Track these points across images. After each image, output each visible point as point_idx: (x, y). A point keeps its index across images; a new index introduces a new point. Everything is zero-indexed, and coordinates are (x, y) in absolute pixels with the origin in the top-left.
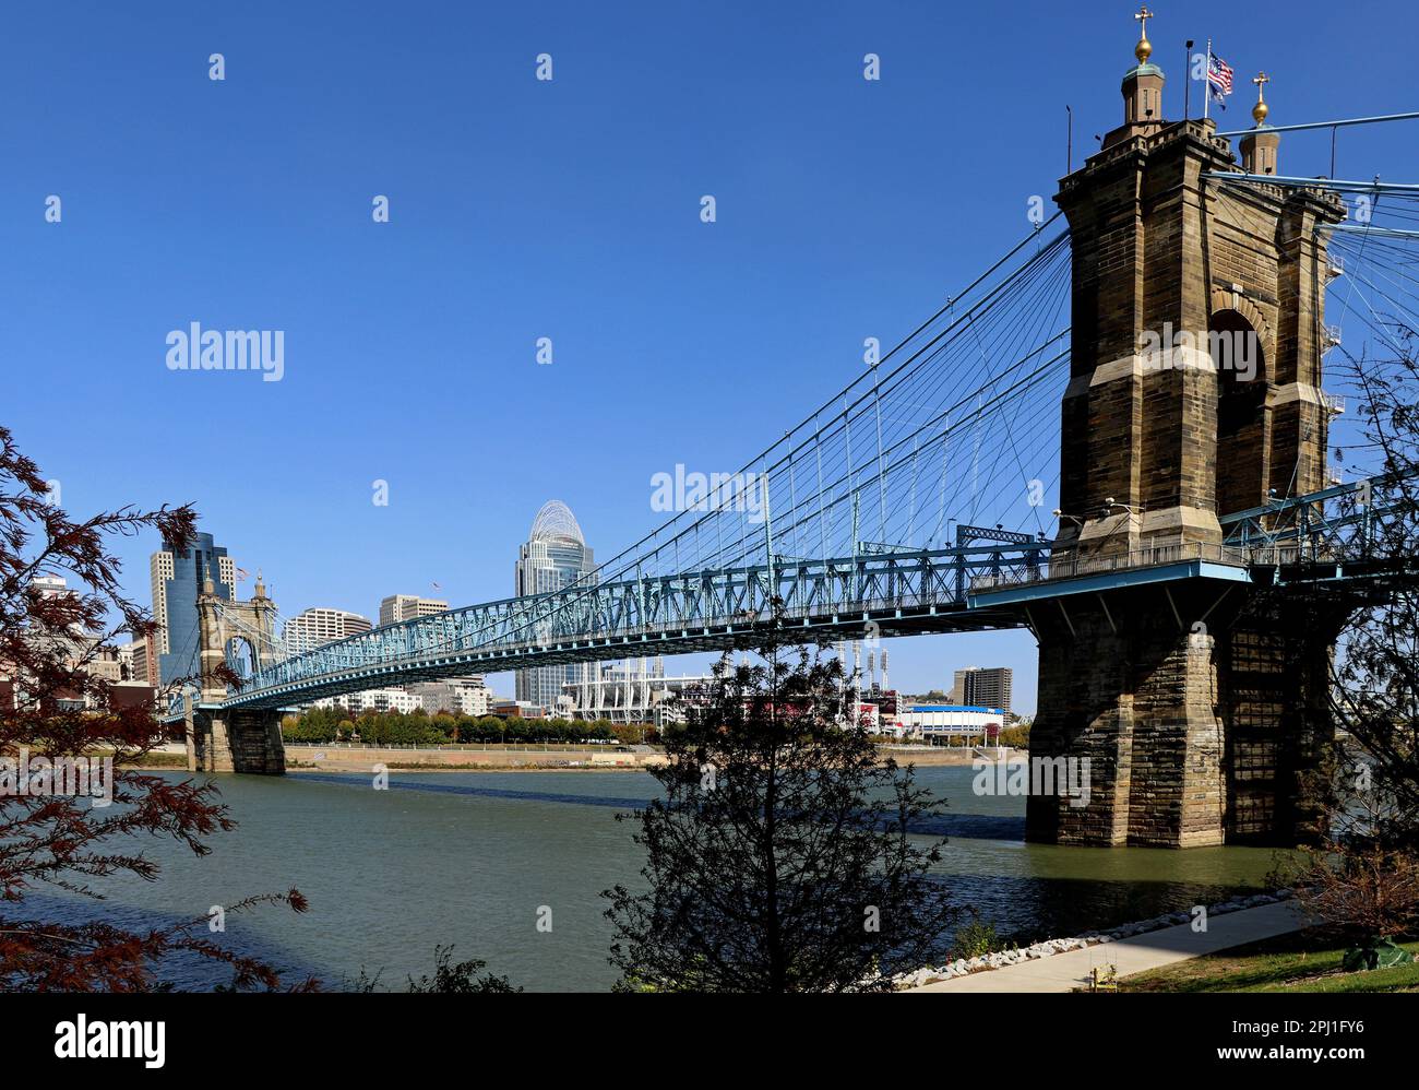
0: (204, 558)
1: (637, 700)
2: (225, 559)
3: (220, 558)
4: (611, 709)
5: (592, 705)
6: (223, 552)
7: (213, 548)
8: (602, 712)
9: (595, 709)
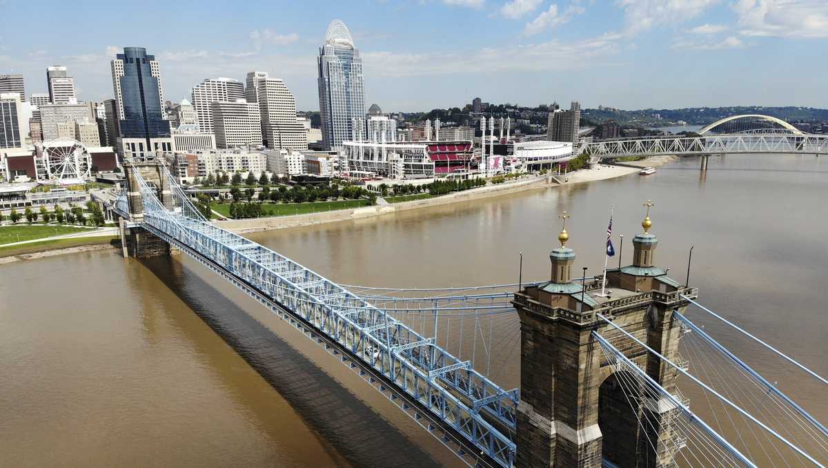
0: (141, 63)
1: (380, 156)
2: (153, 62)
3: (151, 62)
4: (367, 161)
5: (358, 158)
6: (152, 58)
7: (146, 56)
8: (364, 163)
9: (359, 160)
